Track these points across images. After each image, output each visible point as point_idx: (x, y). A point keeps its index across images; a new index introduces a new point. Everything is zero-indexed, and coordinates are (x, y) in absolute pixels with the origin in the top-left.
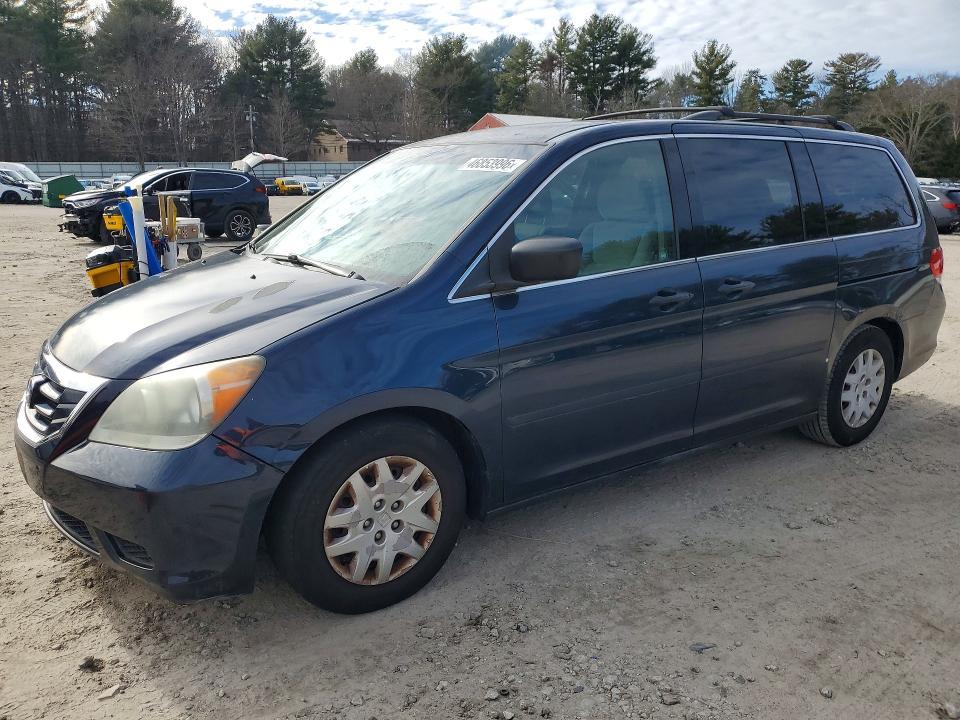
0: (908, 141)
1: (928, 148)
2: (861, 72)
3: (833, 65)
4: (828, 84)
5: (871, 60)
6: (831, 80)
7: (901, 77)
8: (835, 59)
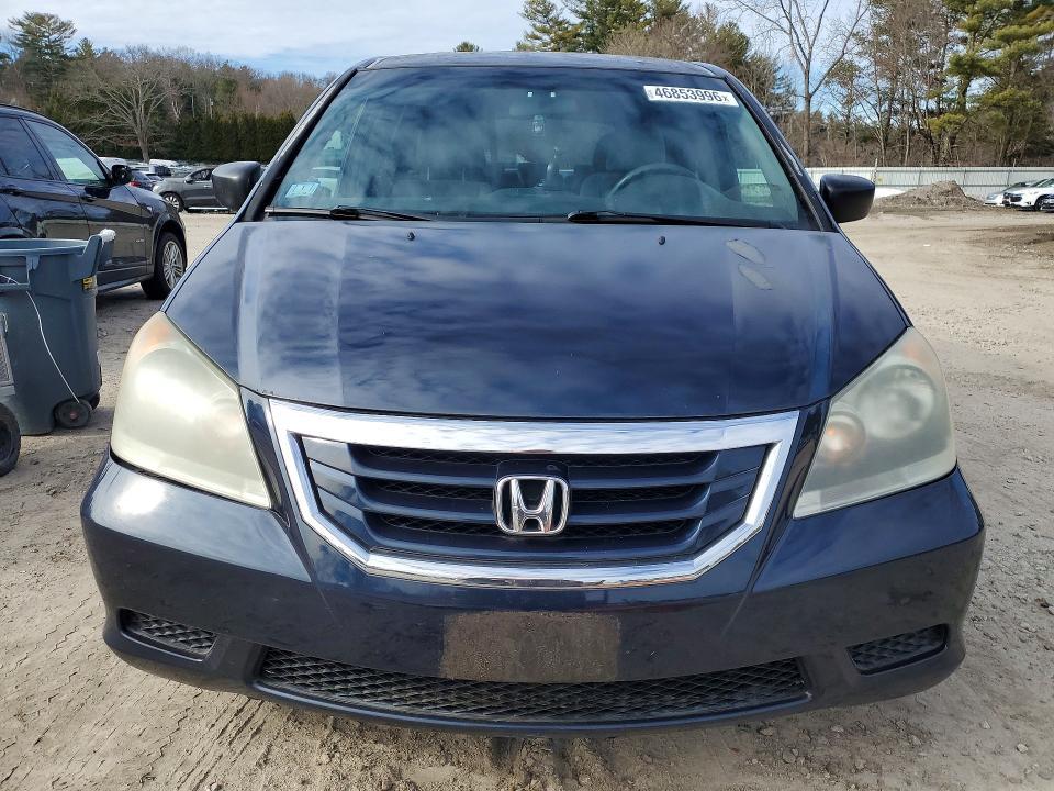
0: (135, 118)
1: (158, 129)
2: (56, 36)
3: (20, 24)
4: (19, 46)
5: (63, 24)
6: (23, 43)
7: (97, 47)
8: (20, 16)
